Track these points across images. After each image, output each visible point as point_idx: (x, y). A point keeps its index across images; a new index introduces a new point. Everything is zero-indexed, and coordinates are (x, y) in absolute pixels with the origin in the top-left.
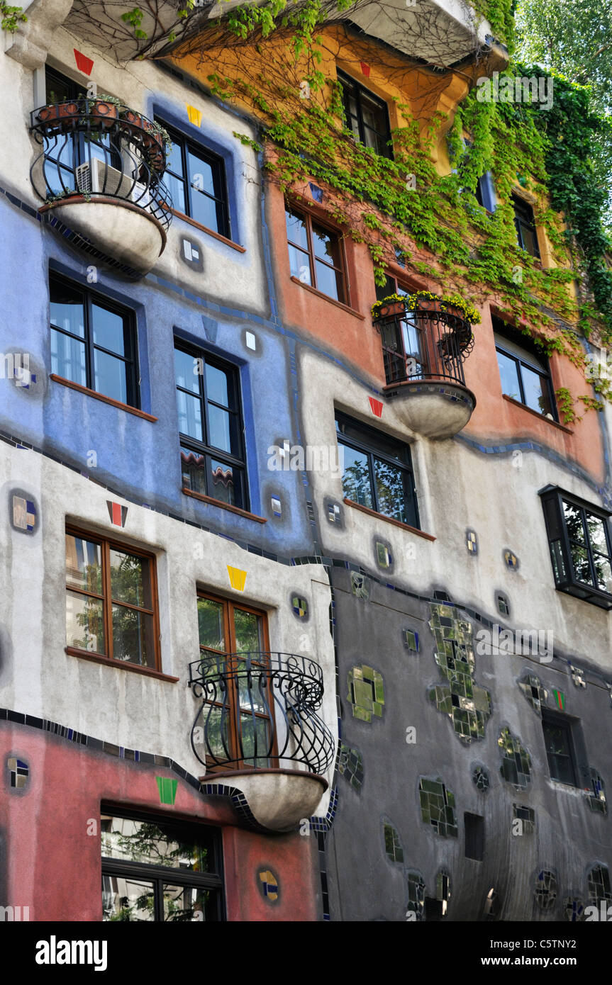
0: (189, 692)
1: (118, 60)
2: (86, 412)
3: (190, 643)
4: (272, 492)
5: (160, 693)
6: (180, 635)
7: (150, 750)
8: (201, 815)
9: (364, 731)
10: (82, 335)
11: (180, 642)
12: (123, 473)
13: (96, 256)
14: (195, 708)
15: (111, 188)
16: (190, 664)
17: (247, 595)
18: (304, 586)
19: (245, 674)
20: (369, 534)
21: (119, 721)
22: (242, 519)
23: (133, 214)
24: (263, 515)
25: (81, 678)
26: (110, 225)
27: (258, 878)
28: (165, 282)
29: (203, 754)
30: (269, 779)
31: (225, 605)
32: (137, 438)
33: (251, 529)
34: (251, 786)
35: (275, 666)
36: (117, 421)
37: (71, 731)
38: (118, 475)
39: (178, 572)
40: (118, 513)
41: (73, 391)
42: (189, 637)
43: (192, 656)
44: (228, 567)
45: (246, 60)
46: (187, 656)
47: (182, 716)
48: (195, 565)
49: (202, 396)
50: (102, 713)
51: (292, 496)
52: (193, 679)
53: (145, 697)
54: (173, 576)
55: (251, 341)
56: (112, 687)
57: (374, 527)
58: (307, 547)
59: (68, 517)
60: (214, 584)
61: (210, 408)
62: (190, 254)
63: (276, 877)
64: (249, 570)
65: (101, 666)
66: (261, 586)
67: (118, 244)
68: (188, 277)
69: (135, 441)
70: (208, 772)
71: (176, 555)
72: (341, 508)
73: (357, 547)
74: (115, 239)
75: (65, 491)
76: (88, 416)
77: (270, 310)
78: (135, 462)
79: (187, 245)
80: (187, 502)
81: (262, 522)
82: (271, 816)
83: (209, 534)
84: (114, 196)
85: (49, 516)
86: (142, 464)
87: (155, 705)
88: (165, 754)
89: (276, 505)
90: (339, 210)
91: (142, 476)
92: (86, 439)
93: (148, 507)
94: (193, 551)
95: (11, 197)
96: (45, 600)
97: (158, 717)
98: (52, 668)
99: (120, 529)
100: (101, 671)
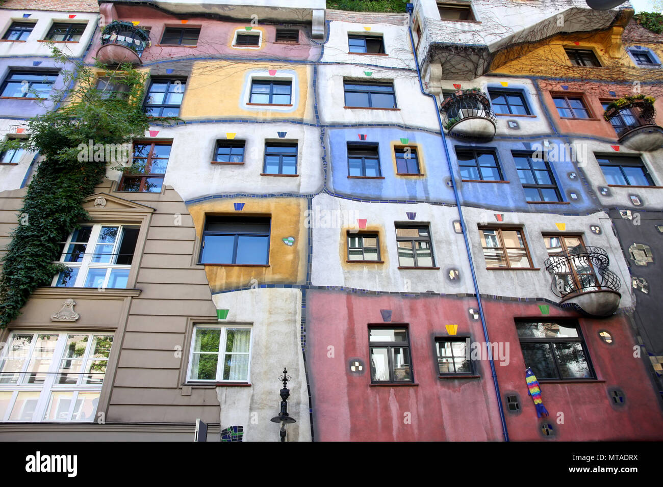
0: (547, 273)
1: (469, 80)
2: (479, 188)
3: (544, 254)
4: (571, 192)
5: (533, 276)
6: (538, 253)
7: (533, 296)
8: (564, 316)
9: (644, 269)
11: (538, 255)
12: (499, 203)
14: (551, 277)
16: (545, 262)
17: (567, 231)
18: (596, 221)
20: (625, 194)
21: (516, 289)
22: (559, 205)
23: (476, 119)
24: (568, 200)
25: (495, 277)
27: (600, 335)
28: (503, 137)
29: (559, 294)
31: (560, 238)
32: (503, 190)
33: (564, 207)
34: (580, 301)
36: (493, 187)
37: (494, 296)
38: (497, 205)
39: (532, 231)
40: (500, 217)
41: (474, 183)
42: (543, 253)
43: (545, 259)
44: (556, 224)
45: (522, 61)
46: (543, 260)
47: (546, 281)
48: (539, 227)
49: (531, 169)
50: (508, 287)
51: (581, 191)
52: (547, 267)
53: (526, 278)
54: (530, 233)
56: (510, 277)
57: (628, 191)
58: (593, 206)
59: (478, 224)
60: (550, 231)
61: (537, 172)
62: (512, 125)
63: (610, 334)
64: (566, 222)
65: (503, 271)
66: (574, 226)
67: (475, 131)
69: (502, 192)
70: (561, 299)
71: (529, 225)
72: (608, 189)
73: (620, 201)
74: (473, 130)
75: (475, 216)
77: (554, 131)
78: (504, 198)
79: (511, 123)
80: (530, 206)
81: (569, 204)
83: (543, 214)
84: (469, 117)
85: (470, 225)
86: (507, 198)
87: (532, 280)
88: (540, 297)
89: (574, 196)
90: (578, 89)
91: (508, 202)
92: (481, 197)
93: (513, 212)
94: (537, 222)
95: (437, 133)
96: (474, 253)
97: (534, 284)
98: (481, 276)
99: (502, 222)
100: (504, 273)
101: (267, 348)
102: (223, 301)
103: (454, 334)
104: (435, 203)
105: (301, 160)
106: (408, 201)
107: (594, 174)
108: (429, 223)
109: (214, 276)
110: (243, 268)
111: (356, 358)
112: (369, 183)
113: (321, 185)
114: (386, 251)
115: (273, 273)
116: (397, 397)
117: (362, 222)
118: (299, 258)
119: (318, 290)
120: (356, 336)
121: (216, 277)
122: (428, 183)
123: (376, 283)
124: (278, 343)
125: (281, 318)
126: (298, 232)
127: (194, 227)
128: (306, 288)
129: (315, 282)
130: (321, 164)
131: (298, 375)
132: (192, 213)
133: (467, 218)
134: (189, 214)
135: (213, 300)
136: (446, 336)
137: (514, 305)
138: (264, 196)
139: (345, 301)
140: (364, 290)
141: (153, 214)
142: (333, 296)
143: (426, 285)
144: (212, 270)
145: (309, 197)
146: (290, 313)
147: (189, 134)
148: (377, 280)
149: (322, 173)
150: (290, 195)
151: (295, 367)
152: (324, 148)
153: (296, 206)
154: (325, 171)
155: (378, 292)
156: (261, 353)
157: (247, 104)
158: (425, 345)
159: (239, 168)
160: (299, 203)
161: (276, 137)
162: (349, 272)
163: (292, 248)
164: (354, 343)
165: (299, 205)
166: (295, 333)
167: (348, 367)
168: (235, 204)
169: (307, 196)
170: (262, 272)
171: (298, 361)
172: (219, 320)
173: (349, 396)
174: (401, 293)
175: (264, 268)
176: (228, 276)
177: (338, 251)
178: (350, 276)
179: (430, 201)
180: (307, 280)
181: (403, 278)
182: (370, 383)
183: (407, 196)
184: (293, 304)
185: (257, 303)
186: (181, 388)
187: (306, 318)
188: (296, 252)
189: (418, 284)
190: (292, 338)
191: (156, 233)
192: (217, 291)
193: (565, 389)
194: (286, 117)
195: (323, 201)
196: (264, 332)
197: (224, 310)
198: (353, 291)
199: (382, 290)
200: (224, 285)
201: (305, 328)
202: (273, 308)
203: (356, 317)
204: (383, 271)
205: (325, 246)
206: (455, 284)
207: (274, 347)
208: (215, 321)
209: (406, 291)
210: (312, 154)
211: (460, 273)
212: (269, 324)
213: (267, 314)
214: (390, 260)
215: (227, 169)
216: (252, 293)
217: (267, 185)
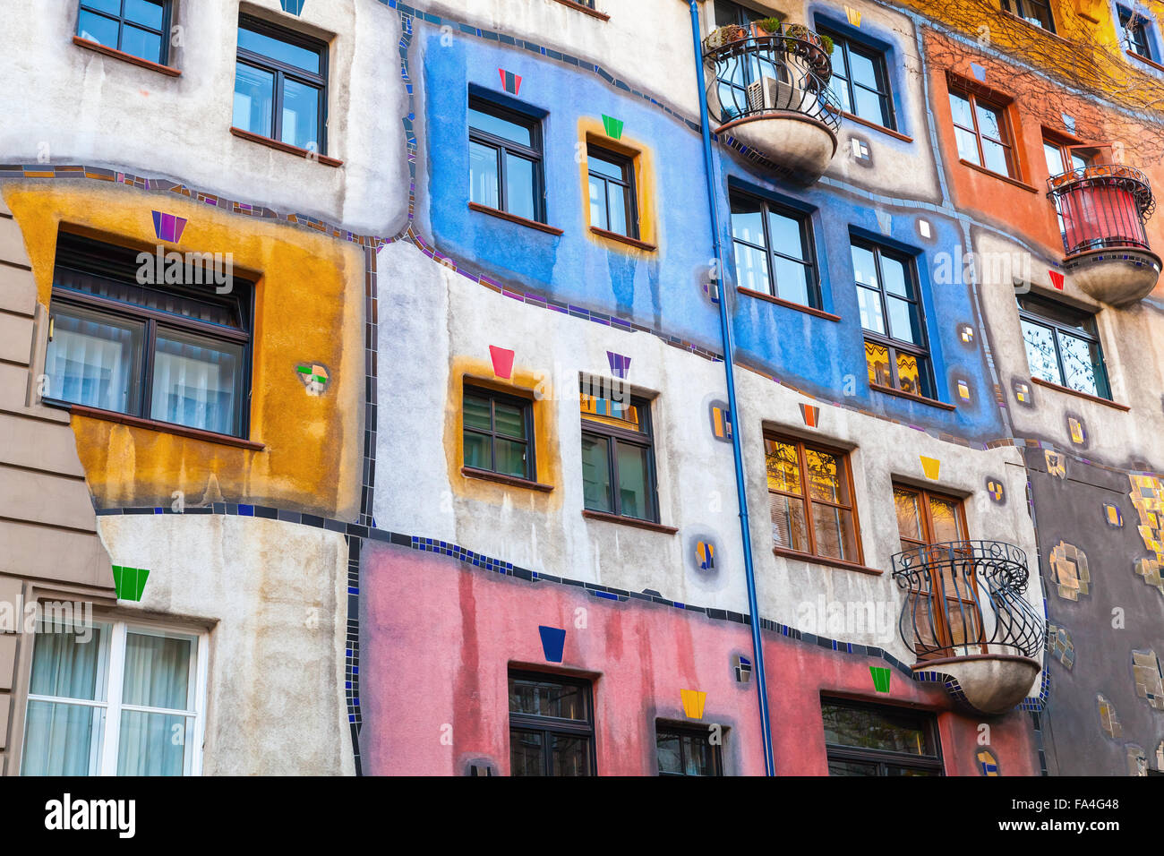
0: (893, 583)
2: (772, 319)
3: (891, 535)
4: (959, 378)
5: (866, 586)
6: (880, 528)
7: (861, 641)
8: (917, 701)
9: (1071, 610)
10: (762, 244)
12: (812, 375)
13: (772, 168)
14: (901, 598)
15: (783, 103)
16: (892, 556)
17: (941, 483)
18: (997, 470)
19: (949, 563)
20: (1060, 411)
22: (931, 408)
23: (804, 125)
24: (951, 402)
25: (790, 577)
26: (784, 138)
27: (977, 759)
29: (913, 642)
30: (982, 665)
31: (921, 495)
32: (822, 339)
33: (942, 416)
34: (964, 672)
35: (978, 554)
36: (801, 325)
37: (786, 627)
38: (807, 377)
39: (872, 467)
40: (810, 414)
41: (759, 301)
42: (889, 530)
43: (894, 548)
44: (921, 457)
46: (889, 548)
48: (889, 460)
49: (880, 289)
51: (978, 380)
52: (897, 570)
53: (852, 590)
54: (868, 471)
55: (925, 229)
56: (820, 584)
57: (1065, 402)
58: (998, 429)
59: (764, 422)
60: (909, 476)
61: (890, 300)
62: (859, 150)
63: (995, 758)
64: (942, 459)
65: (808, 564)
66: (955, 473)
68: (859, 174)
69: (820, 342)
70: (919, 660)
71: (869, 450)
72: (1030, 388)
73: (1049, 425)
74: (789, 149)
75: (759, 398)
76: (775, 323)
77: (942, 195)
78: (822, 362)
79: (855, 143)
80: (875, 397)
81: (951, 409)
82: (986, 700)
83: (898, 426)
84: (787, 109)
85: (748, 424)
86: (829, 362)
87: (862, 598)
88: (875, 645)
89: (964, 391)
90: (1004, 86)
91: (831, 376)
92: (776, 348)
93: (838, 405)
94: (885, 445)
95: (690, 124)
98: (762, 569)
99: (813, 429)
100: (808, 567)
101: (257, 704)
102: (127, 541)
103: (698, 715)
104: (675, 342)
105: (346, 109)
106: (613, 319)
107: (1010, 342)
108: (656, 395)
109: (98, 452)
110: (185, 442)
111: (480, 755)
112: (523, 239)
113: (401, 213)
114: (553, 458)
117: (502, 357)
118: (340, 436)
119: (390, 544)
120: (482, 693)
121: (105, 459)
122: (661, 277)
123: (530, 547)
124: (288, 694)
125: (292, 619)
126: (337, 352)
127: (27, 269)
128: (359, 533)
129: (383, 522)
130: (402, 142)
132: (21, 212)
133: (744, 401)
134: (9, 216)
135: (99, 532)
136: (680, 718)
137: (823, 658)
138: (243, 210)
139: (456, 588)
140: (503, 563)
142: (427, 570)
143: (644, 572)
144: (92, 431)
145: (369, 244)
146: (318, 604)
148: (534, 540)
149: (403, 175)
150: (315, 223)
151: (330, 766)
152: (410, 88)
153: (331, 266)
154: (413, 167)
155: (535, 574)
156: (241, 719)
158: (634, 737)
159: (165, 89)
160: (342, 257)
162: (467, 503)
163: (322, 402)
164: (476, 713)
165: (340, 266)
166: (330, 667)
168: (156, 215)
169: (362, 240)
170: (242, 464)
171: (338, 751)
172: (122, 602)
174: (589, 585)
175: (247, 453)
176: (142, 461)
177: (441, 433)
178: (468, 516)
179: (662, 331)
180: (363, 510)
181: (594, 543)
183: (611, 305)
184: (325, 579)
185: (228, 561)
187: (360, 627)
189: (626, 566)
190: (323, 681)
192: (112, 505)
195: (405, 268)
196: (250, 653)
197: (132, 571)
198: (476, 563)
199: (544, 572)
200: (131, 489)
201: (357, 654)
202: (274, 583)
203: (483, 639)
204: (549, 517)
205: (409, 412)
206: (706, 581)
207: (277, 705)
208: (107, 604)
209: (599, 583)
210: (376, 99)
211: (719, 551)
212: (263, 632)
213: (258, 599)
214: (567, 487)
215: (127, 80)
216: (215, 525)
217: (248, 174)
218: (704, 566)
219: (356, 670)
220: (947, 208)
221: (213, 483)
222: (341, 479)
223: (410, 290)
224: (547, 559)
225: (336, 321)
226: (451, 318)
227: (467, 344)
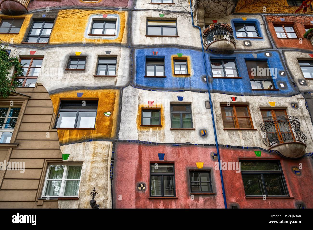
0: (261, 132)
1: (223, 18)
2: (223, 82)
4: (280, 83)
5: (252, 133)
6: (256, 120)
7: (251, 146)
8: (270, 157)
10: (222, 68)
11: (257, 121)
12: (235, 91)
13: (219, 52)
16: (260, 125)
17: (276, 107)
18: (295, 101)
21: (241, 141)
22: (272, 91)
24: (278, 88)
25: (229, 134)
27: (293, 170)
30: (283, 146)
31: (272, 111)
32: (237, 83)
33: (275, 92)
34: (279, 148)
36: (231, 81)
37: (227, 145)
38: (233, 91)
40: (234, 99)
41: (219, 79)
42: (259, 120)
44: (269, 102)
45: (257, 4)
46: (260, 123)
47: (260, 137)
48: (259, 104)
50: (236, 140)
51: (287, 82)
52: (262, 128)
53: (248, 135)
54: (252, 107)
56: (238, 134)
58: (294, 91)
59: (220, 103)
60: (265, 107)
62: (246, 43)
64: (276, 101)
66: (280, 104)
67: (221, 48)
68: (247, 48)
71: (253, 103)
72: (304, 81)
73: (312, 88)
75: (219, 98)
77: (273, 46)
78: (238, 87)
80: (254, 92)
81: (278, 90)
82: (289, 154)
83: (261, 97)
85: (215, 104)
86: (240, 87)
87: (251, 136)
88: (256, 146)
89: (282, 85)
90: (291, 20)
91: (240, 90)
92: (224, 87)
93: (242, 95)
94: (258, 102)
95: (200, 50)
96: (217, 120)
97: (253, 138)
98: (220, 134)
99: (235, 102)
100: (234, 132)
101: (90, 176)
102: (66, 150)
103: (201, 168)
104: (195, 91)
105: (118, 67)
106: (179, 90)
108: (191, 102)
109: (62, 135)
110: (79, 130)
111: (142, 182)
112: (157, 80)
113: (129, 81)
114: (164, 119)
115: (97, 133)
116: (164, 206)
118: (112, 124)
119: (123, 142)
120: (143, 169)
122: (192, 80)
123: (156, 138)
124: (97, 174)
125: (99, 159)
126: (113, 109)
127: (53, 107)
128: (115, 141)
129: (121, 137)
130: (130, 69)
131: (107, 192)
132: (53, 98)
133: (214, 100)
134: (50, 100)
135: (61, 149)
136: (196, 169)
137: (239, 151)
138: (95, 88)
139: (137, 149)
140: (149, 142)
141: (29, 100)
142: (131, 146)
143: (186, 139)
144: (62, 132)
146: (105, 156)
147: (54, 53)
148: (157, 136)
149: (130, 75)
150: (110, 87)
151: (105, 187)
152: (132, 60)
153: (113, 94)
154: (132, 73)
155: (157, 143)
156: (86, 179)
157: (89, 35)
159: (82, 73)
160: (115, 92)
161: (105, 54)
162: (141, 132)
163: (109, 118)
164: (141, 173)
165: (115, 93)
166: (107, 167)
167: (137, 187)
169: (120, 88)
170: (91, 132)
171: (107, 184)
172: (63, 160)
173: (136, 205)
174: (171, 144)
175: (92, 130)
176: (70, 135)
177: (136, 119)
178: (141, 134)
179: (192, 90)
180: (116, 137)
181: (173, 135)
182: (149, 197)
183: (179, 87)
184: (107, 151)
185: (86, 150)
186: (37, 201)
187: (114, 159)
188: (111, 121)
191: (30, 111)
192: (63, 144)
193: (268, 202)
194: (112, 42)
195: (129, 91)
196: (89, 167)
197: (66, 155)
198: (143, 143)
199: (160, 142)
200: (68, 140)
201: (113, 164)
202: (95, 153)
203: (143, 158)
204: (161, 131)
205: (128, 117)
206: (204, 138)
207: (94, 176)
208: (61, 161)
209: (174, 143)
210: (125, 64)
211: (208, 132)
212: (92, 162)
213: (92, 156)
214: (166, 125)
215: (75, 73)
216: (84, 144)
217: (97, 82)
218: (203, 135)
219: (113, 167)
220: (275, 48)
221: (85, 137)
222: (112, 132)
223: (130, 95)
224: (161, 140)
225: (114, 103)
226: (139, 98)
227: (143, 102)
